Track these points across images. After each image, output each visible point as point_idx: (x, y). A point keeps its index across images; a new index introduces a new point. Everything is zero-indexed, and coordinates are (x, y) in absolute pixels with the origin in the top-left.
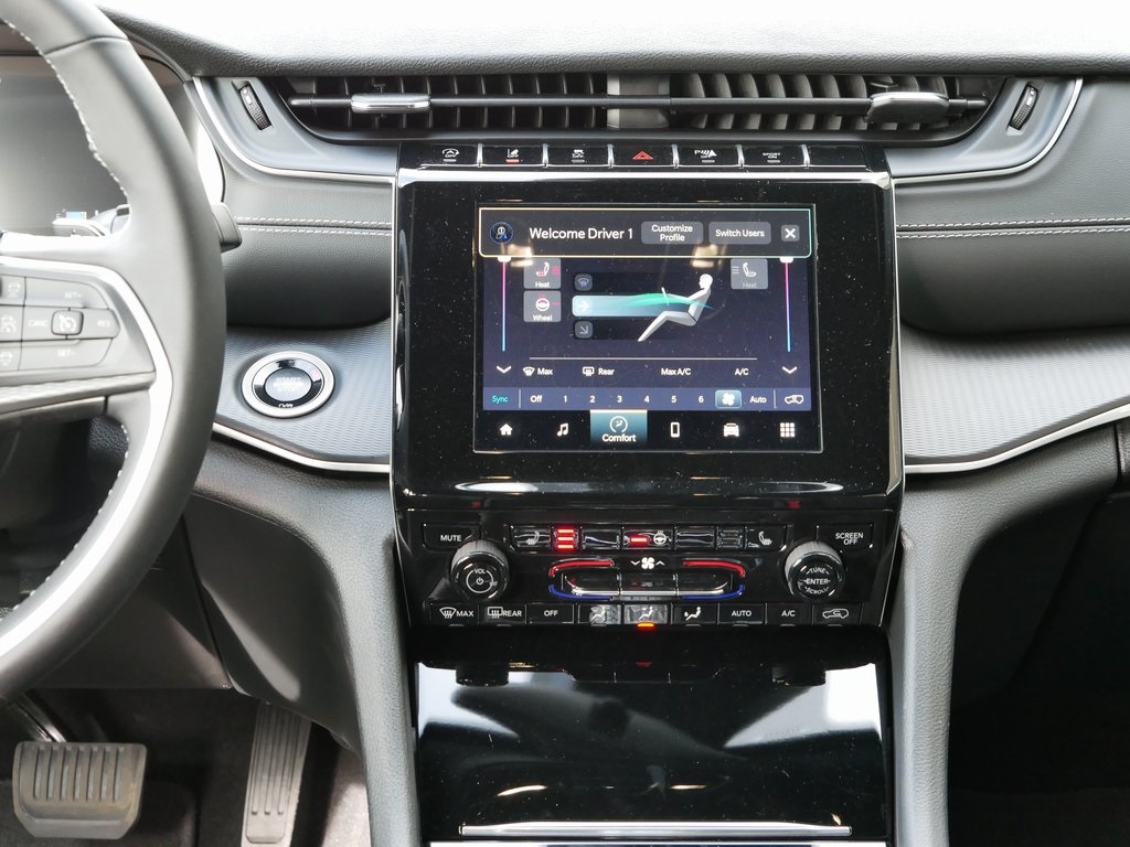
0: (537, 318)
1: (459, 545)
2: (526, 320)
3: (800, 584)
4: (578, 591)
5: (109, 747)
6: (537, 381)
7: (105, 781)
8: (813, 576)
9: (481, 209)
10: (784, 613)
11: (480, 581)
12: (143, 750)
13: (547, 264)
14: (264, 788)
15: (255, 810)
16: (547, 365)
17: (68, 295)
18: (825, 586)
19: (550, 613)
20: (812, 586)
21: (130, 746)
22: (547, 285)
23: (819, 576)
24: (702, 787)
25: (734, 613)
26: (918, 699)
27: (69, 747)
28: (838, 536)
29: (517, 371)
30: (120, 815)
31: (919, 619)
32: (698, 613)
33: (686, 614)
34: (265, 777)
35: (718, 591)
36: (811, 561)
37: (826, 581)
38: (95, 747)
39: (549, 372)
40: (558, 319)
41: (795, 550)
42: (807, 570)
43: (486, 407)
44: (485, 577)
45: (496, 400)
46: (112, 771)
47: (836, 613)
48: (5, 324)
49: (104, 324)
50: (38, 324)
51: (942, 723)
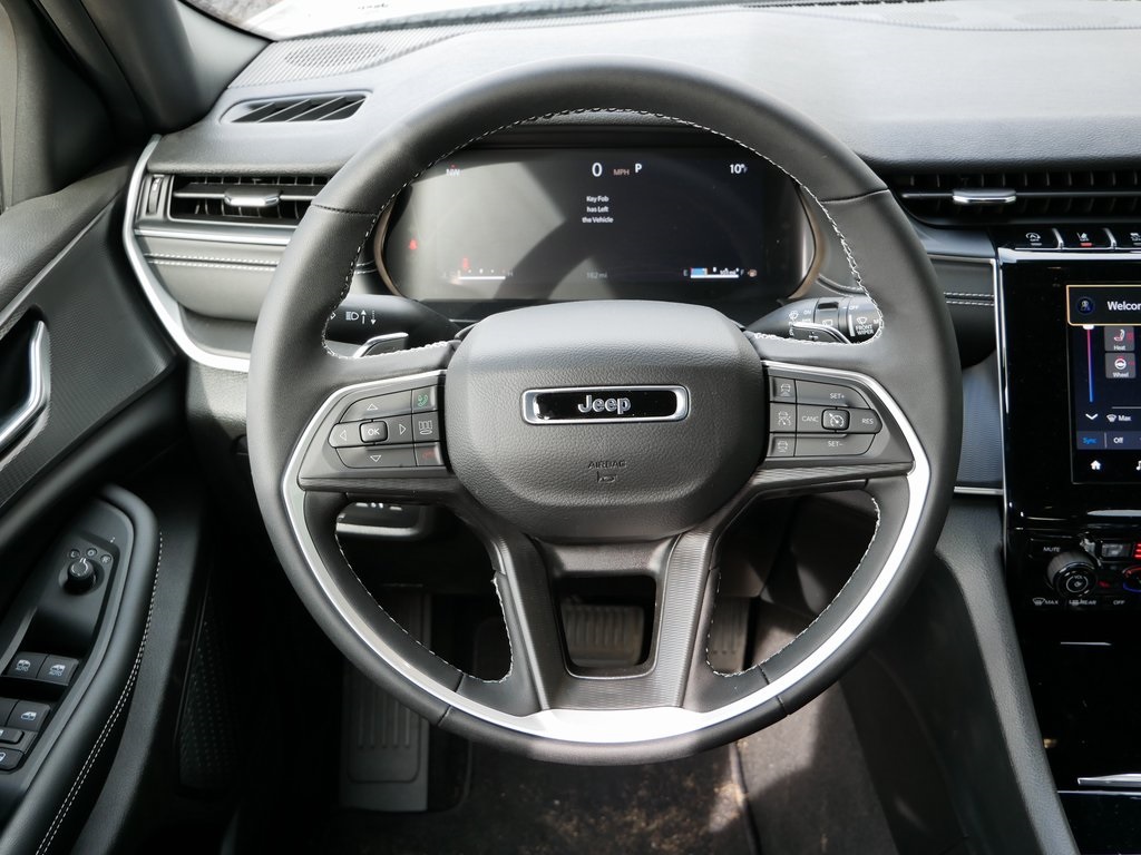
0: (1116, 375)
1: (1057, 554)
2: (1108, 376)
6: (1118, 426)
9: (1068, 286)
11: (1077, 584)
13: (1123, 331)
16: (1126, 413)
17: (833, 396)
19: (1118, 602)
22: (1123, 348)
29: (1102, 419)
39: (1128, 419)
40: (1133, 376)
43: (1079, 447)
44: (1083, 581)
45: (1087, 441)
48: (781, 418)
49: (868, 421)
50: (810, 420)
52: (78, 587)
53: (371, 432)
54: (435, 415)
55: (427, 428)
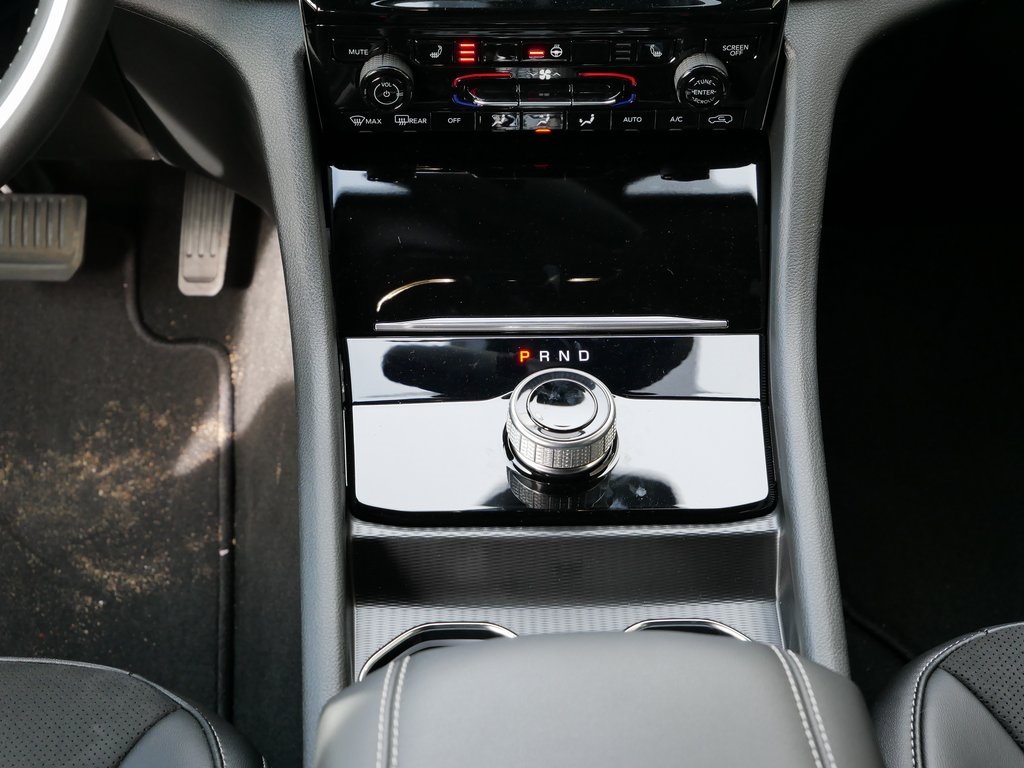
1: (366, 59)
3: (687, 93)
4: (480, 102)
5: (52, 199)
7: (50, 230)
8: (700, 87)
10: (672, 119)
11: (387, 94)
12: (84, 202)
14: (197, 233)
15: (189, 252)
18: (711, 96)
19: (454, 120)
20: (699, 97)
21: (71, 197)
23: (706, 87)
24: (596, 279)
25: (626, 120)
26: (793, 204)
27: (15, 198)
28: (725, 48)
30: (67, 260)
31: (798, 127)
32: (592, 119)
33: (581, 121)
34: (197, 223)
35: (611, 101)
36: (699, 73)
37: (712, 92)
38: (39, 198)
41: (684, 62)
42: (695, 81)
44: (392, 89)
46: (56, 221)
47: (721, 119)
51: (815, 226)
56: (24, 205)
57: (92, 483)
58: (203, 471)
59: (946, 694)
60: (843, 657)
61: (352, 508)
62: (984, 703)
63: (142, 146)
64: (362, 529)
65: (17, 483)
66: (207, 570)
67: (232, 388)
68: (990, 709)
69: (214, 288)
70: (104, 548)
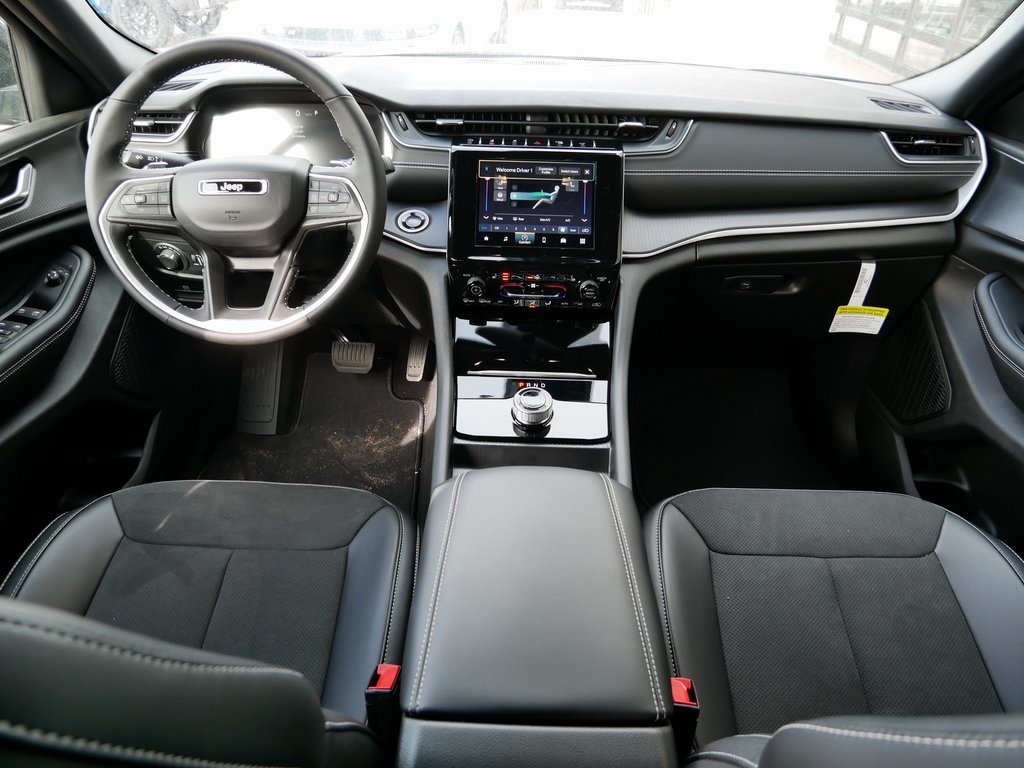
0: (498, 200)
1: (469, 278)
2: (494, 200)
3: (584, 294)
4: (509, 294)
5: (362, 344)
6: (497, 222)
7: (361, 355)
8: (589, 292)
9: (480, 161)
10: (579, 304)
12: (374, 345)
13: (502, 181)
14: (414, 359)
15: (411, 365)
16: (501, 216)
17: (333, 188)
18: (593, 295)
19: (500, 302)
20: (588, 295)
21: (369, 343)
22: (502, 188)
23: (591, 292)
25: (562, 303)
27: (350, 344)
28: (598, 278)
29: (491, 218)
30: (366, 366)
32: (550, 303)
33: (546, 303)
34: (414, 355)
35: (557, 296)
36: (588, 286)
37: (593, 293)
38: (358, 344)
39: (501, 219)
40: (505, 200)
41: (583, 283)
42: (587, 290)
43: (480, 230)
44: (478, 289)
45: (483, 228)
46: (364, 352)
47: (597, 305)
48: (313, 197)
49: (345, 198)
50: (324, 198)
51: (629, 342)
52: (54, 283)
53: (140, 199)
54: (168, 194)
55: (165, 199)
56: (357, 346)
57: (371, 447)
58: (411, 445)
59: (672, 512)
60: (631, 484)
61: (454, 433)
62: (686, 516)
63: (393, 318)
64: (457, 441)
65: (344, 446)
66: (410, 478)
67: (424, 416)
68: (688, 518)
69: (419, 379)
70: (372, 470)
